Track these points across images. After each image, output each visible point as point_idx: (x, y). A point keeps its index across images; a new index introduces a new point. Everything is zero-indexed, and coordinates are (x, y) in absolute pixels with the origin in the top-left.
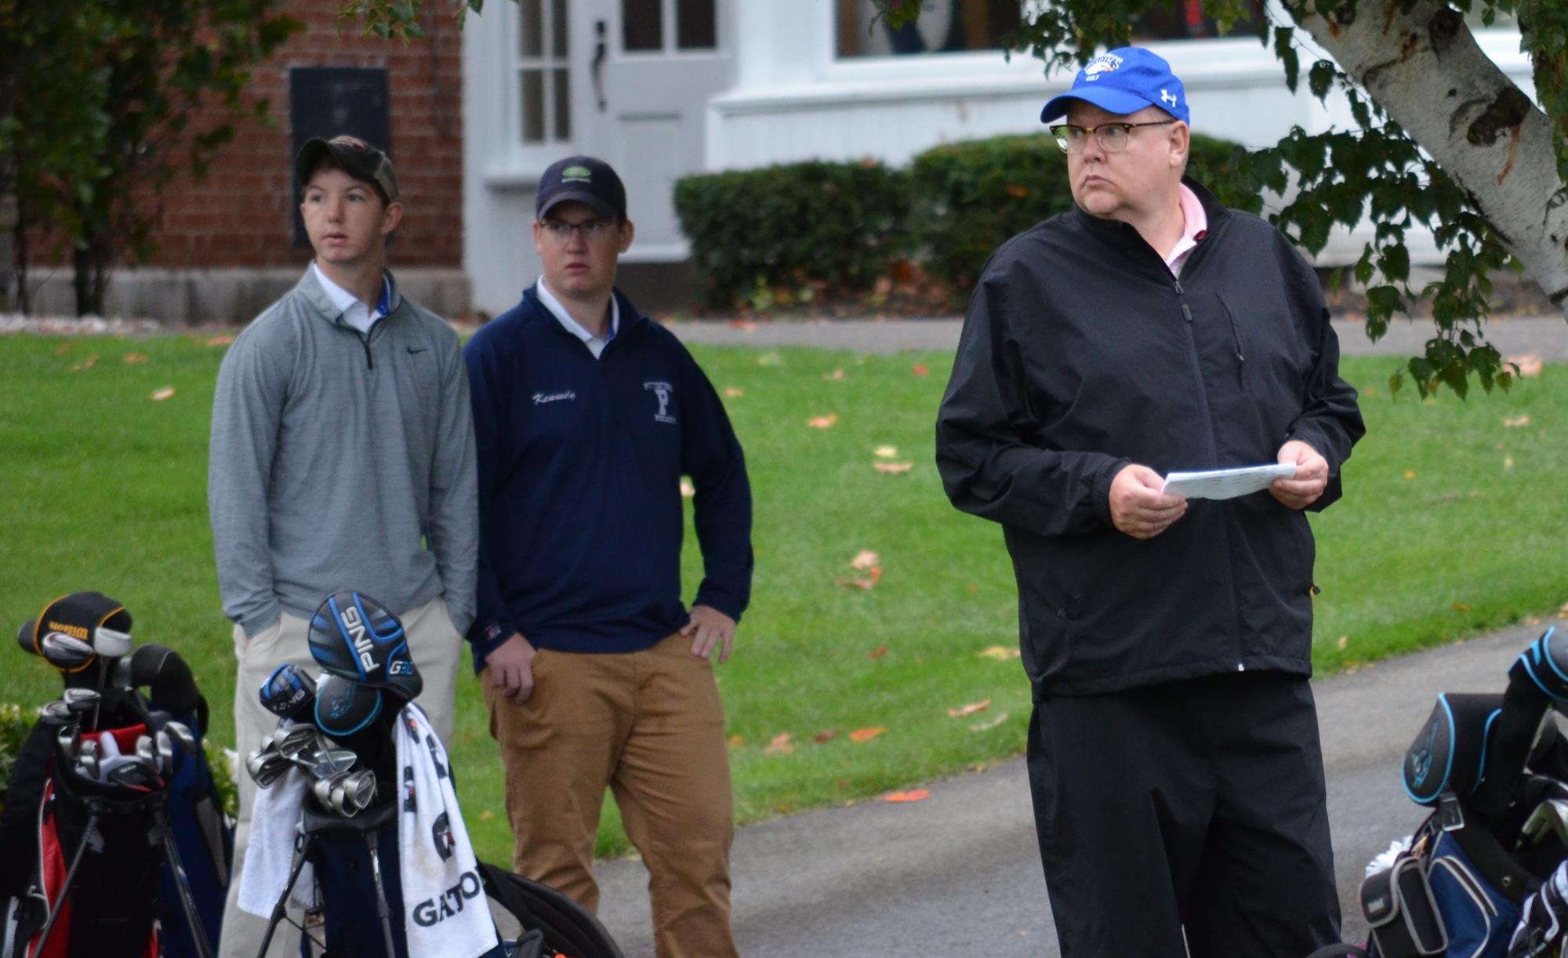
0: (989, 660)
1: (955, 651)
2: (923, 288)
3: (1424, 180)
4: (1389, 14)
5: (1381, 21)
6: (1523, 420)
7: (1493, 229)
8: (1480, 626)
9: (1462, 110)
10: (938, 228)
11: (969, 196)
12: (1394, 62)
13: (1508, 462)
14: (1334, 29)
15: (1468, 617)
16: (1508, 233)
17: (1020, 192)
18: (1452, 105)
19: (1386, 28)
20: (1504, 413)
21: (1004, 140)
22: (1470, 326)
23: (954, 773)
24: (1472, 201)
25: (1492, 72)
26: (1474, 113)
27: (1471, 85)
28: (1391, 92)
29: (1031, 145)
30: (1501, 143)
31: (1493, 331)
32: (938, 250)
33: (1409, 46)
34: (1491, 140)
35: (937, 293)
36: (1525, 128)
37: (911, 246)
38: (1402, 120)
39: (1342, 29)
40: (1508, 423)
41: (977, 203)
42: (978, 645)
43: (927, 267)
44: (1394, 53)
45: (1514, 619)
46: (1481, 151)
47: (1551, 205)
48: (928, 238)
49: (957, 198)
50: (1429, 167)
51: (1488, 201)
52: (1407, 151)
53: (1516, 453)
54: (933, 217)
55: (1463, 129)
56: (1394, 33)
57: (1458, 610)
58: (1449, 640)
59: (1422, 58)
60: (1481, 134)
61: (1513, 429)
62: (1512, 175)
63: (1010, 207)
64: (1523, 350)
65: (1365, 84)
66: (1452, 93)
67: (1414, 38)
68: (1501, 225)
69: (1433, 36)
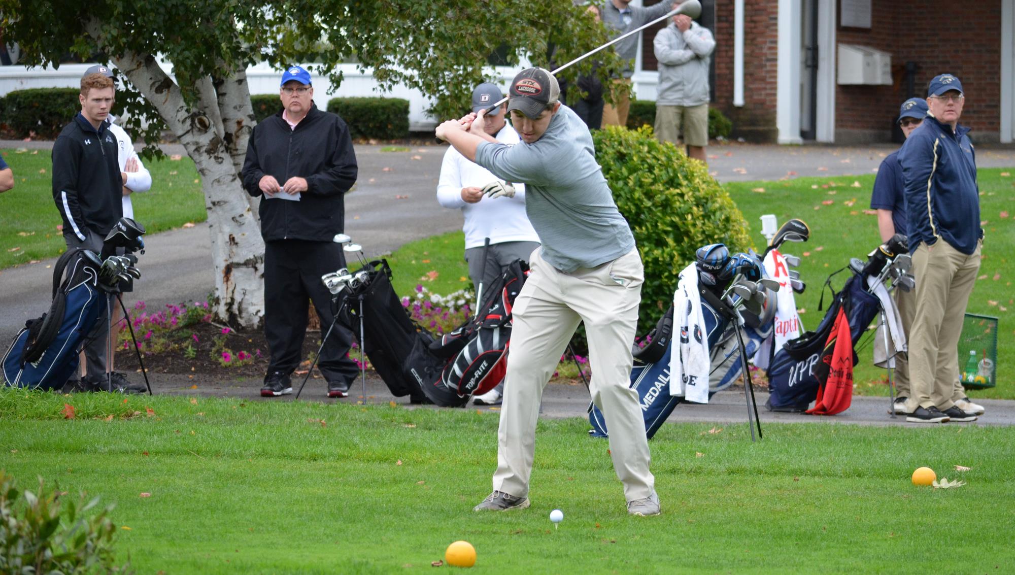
0: (20, 236)
1: (11, 233)
2: (9, 131)
3: (143, 103)
4: (134, 56)
5: (131, 58)
6: (175, 173)
7: (161, 117)
8: (160, 230)
9: (154, 84)
10: (13, 114)
11: (22, 105)
12: (134, 70)
13: (170, 184)
14: (118, 60)
15: (157, 227)
16: (166, 119)
17: (37, 105)
18: (150, 82)
19: (133, 60)
20: (170, 171)
21: (32, 90)
22: (155, 145)
23: (9, 268)
24: (156, 109)
25: (162, 73)
26: (157, 85)
27: (156, 77)
28: (134, 78)
29: (40, 92)
30: (164, 93)
31: (163, 147)
32: (13, 120)
33: (139, 66)
34: (162, 92)
35: (13, 133)
36: (172, 89)
37: (6, 119)
38: (136, 86)
39: (120, 60)
40: (171, 173)
41: (25, 107)
42: (18, 232)
43: (10, 125)
44: (135, 67)
45: (170, 228)
46: (159, 95)
47: (178, 111)
48: (10, 117)
49: (19, 106)
50: (145, 99)
51: (161, 109)
52: (139, 94)
53: (172, 182)
54: (12, 111)
55: (154, 89)
56: (135, 61)
57: (154, 225)
58: (151, 234)
59: (143, 68)
60: (159, 90)
61: (172, 175)
62: (166, 103)
63: (34, 109)
64: (176, 153)
65: (126, 75)
66: (151, 79)
67: (140, 63)
68: (164, 116)
69: (146, 63)
